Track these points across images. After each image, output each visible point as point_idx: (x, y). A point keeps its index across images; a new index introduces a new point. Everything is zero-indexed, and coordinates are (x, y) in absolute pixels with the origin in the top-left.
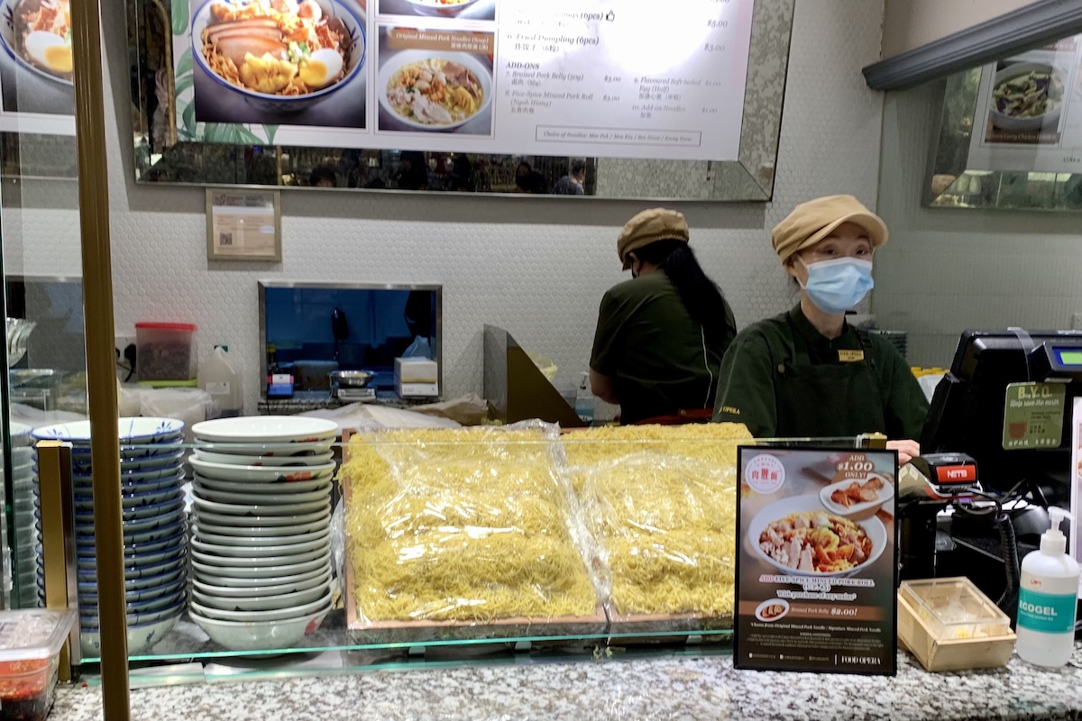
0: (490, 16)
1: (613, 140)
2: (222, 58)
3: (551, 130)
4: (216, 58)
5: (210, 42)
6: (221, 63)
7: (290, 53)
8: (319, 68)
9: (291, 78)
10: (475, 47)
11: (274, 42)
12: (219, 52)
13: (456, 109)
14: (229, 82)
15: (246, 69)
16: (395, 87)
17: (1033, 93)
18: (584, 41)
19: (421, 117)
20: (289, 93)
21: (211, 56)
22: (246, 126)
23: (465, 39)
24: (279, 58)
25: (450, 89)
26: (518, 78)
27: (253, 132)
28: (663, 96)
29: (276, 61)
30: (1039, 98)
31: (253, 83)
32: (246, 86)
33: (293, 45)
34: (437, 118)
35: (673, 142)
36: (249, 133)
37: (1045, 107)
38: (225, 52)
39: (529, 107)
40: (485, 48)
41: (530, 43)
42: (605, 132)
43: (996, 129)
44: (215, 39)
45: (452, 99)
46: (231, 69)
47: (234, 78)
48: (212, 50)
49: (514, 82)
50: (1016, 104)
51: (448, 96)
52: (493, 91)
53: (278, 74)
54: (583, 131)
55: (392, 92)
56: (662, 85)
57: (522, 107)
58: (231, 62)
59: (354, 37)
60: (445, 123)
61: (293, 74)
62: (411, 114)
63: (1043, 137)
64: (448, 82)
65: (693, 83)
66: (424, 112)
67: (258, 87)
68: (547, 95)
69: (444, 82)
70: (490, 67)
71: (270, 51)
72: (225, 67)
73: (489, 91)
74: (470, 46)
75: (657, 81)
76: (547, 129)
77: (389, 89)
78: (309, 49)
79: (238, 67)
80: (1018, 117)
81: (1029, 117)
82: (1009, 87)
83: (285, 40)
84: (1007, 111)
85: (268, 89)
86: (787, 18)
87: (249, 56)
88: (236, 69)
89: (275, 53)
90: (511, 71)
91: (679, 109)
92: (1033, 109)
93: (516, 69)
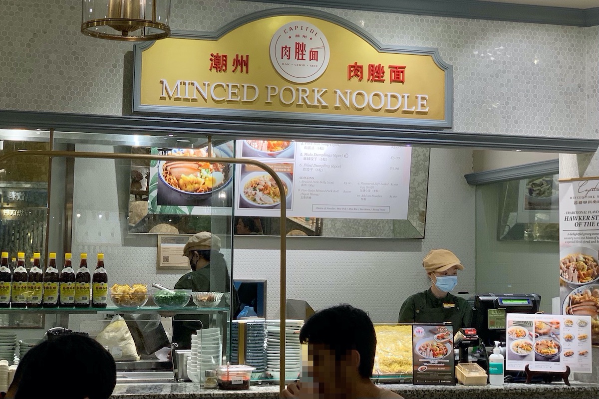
0: (292, 157)
1: (348, 211)
2: (171, 177)
3: (319, 207)
4: (168, 177)
5: (166, 170)
6: (170, 179)
7: (201, 174)
8: (213, 181)
9: (201, 185)
10: (285, 170)
11: (195, 169)
12: (170, 174)
13: (275, 197)
14: (173, 187)
15: (181, 182)
16: (248, 188)
17: (545, 187)
18: (334, 166)
19: (259, 201)
20: (200, 192)
21: (166, 176)
22: (179, 206)
23: (280, 167)
24: (197, 176)
25: (273, 189)
26: (304, 183)
27: (182, 209)
28: (371, 190)
29: (195, 178)
30: (548, 189)
31: (184, 188)
32: (181, 189)
33: (203, 171)
34: (266, 202)
35: (377, 211)
36: (180, 210)
37: (551, 193)
38: (173, 174)
39: (309, 196)
40: (289, 170)
41: (310, 168)
42: (344, 207)
43: (530, 204)
44: (169, 168)
45: (274, 193)
46: (174, 182)
47: (175, 185)
48: (167, 173)
49: (302, 185)
50: (538, 192)
51: (272, 192)
52: (292, 189)
53: (196, 183)
54: (334, 207)
55: (246, 190)
56: (371, 186)
57: (306, 196)
58: (175, 179)
59: (230, 166)
60: (270, 204)
61: (202, 183)
62: (255, 200)
63: (552, 207)
64: (272, 185)
65: (385, 184)
66: (260, 199)
67: (186, 189)
68: (317, 191)
69: (270, 186)
70: (292, 179)
71: (193, 173)
72: (172, 181)
73: (291, 189)
74: (282, 170)
75: (368, 184)
76: (318, 206)
77: (245, 189)
78: (210, 172)
79: (178, 180)
80: (539, 198)
81: (545, 198)
82: (533, 184)
83: (200, 168)
84: (534, 195)
85: (191, 190)
86: (427, 155)
87: (183, 176)
88: (177, 182)
89: (195, 174)
90: (301, 180)
91: (378, 196)
92: (546, 194)
93: (303, 179)
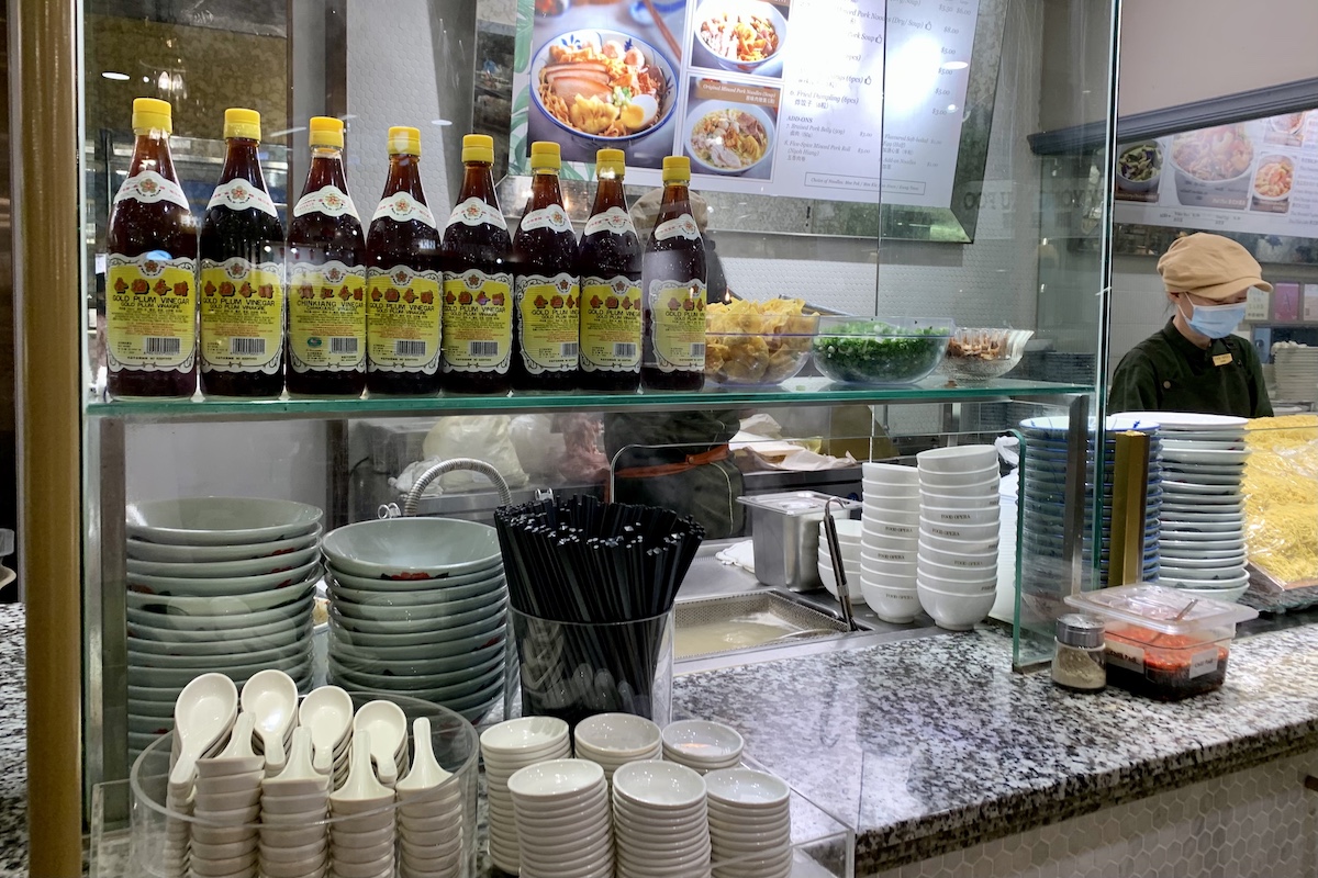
0: (778, 74)
1: (862, 187)
2: (555, 98)
3: (817, 177)
4: (550, 97)
5: (546, 82)
6: (554, 102)
7: (614, 96)
8: (637, 112)
9: (613, 120)
10: (765, 100)
11: (602, 86)
12: (553, 91)
13: (745, 155)
14: (559, 120)
15: (575, 109)
16: (698, 133)
17: (1144, 162)
18: (847, 100)
19: (717, 161)
20: (610, 134)
21: (546, 95)
22: (570, 163)
23: (757, 93)
24: (605, 101)
25: (742, 138)
26: (796, 130)
27: (576, 169)
28: (901, 150)
29: (602, 104)
30: (1148, 166)
31: (580, 123)
32: (574, 126)
33: (618, 89)
34: (729, 162)
35: (905, 191)
36: (572, 171)
37: (1151, 173)
38: (559, 92)
39: (801, 155)
40: (772, 101)
41: (807, 99)
42: (857, 180)
43: (1119, 189)
44: (551, 78)
45: (743, 146)
46: (562, 108)
47: (563, 117)
48: (547, 89)
49: (792, 133)
50: (1133, 170)
51: (739, 143)
52: (775, 140)
53: (602, 116)
54: (841, 179)
55: (695, 137)
56: (900, 142)
57: (797, 155)
58: (563, 102)
59: (669, 85)
60: (735, 167)
61: (615, 116)
62: (709, 158)
63: (1150, 197)
64: (741, 130)
65: (923, 141)
66: (720, 158)
67: (584, 127)
68: (816, 146)
69: (738, 131)
70: (775, 119)
71: (597, 94)
72: (557, 106)
73: (772, 140)
74: (761, 99)
75: (897, 138)
76: (814, 176)
77: (693, 134)
78: (631, 94)
79: (569, 106)
80: (1134, 181)
81: (1141, 181)
82: (1131, 156)
83: (611, 84)
84: (1128, 175)
85: (593, 129)
86: (992, 92)
87: (579, 97)
88: (566, 109)
89: (602, 96)
90: (791, 123)
91: (912, 163)
92: (1144, 174)
93: (794, 122)
